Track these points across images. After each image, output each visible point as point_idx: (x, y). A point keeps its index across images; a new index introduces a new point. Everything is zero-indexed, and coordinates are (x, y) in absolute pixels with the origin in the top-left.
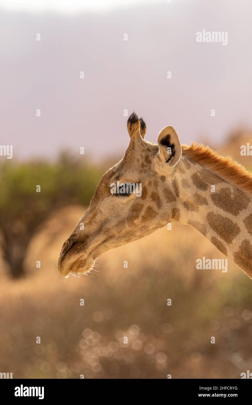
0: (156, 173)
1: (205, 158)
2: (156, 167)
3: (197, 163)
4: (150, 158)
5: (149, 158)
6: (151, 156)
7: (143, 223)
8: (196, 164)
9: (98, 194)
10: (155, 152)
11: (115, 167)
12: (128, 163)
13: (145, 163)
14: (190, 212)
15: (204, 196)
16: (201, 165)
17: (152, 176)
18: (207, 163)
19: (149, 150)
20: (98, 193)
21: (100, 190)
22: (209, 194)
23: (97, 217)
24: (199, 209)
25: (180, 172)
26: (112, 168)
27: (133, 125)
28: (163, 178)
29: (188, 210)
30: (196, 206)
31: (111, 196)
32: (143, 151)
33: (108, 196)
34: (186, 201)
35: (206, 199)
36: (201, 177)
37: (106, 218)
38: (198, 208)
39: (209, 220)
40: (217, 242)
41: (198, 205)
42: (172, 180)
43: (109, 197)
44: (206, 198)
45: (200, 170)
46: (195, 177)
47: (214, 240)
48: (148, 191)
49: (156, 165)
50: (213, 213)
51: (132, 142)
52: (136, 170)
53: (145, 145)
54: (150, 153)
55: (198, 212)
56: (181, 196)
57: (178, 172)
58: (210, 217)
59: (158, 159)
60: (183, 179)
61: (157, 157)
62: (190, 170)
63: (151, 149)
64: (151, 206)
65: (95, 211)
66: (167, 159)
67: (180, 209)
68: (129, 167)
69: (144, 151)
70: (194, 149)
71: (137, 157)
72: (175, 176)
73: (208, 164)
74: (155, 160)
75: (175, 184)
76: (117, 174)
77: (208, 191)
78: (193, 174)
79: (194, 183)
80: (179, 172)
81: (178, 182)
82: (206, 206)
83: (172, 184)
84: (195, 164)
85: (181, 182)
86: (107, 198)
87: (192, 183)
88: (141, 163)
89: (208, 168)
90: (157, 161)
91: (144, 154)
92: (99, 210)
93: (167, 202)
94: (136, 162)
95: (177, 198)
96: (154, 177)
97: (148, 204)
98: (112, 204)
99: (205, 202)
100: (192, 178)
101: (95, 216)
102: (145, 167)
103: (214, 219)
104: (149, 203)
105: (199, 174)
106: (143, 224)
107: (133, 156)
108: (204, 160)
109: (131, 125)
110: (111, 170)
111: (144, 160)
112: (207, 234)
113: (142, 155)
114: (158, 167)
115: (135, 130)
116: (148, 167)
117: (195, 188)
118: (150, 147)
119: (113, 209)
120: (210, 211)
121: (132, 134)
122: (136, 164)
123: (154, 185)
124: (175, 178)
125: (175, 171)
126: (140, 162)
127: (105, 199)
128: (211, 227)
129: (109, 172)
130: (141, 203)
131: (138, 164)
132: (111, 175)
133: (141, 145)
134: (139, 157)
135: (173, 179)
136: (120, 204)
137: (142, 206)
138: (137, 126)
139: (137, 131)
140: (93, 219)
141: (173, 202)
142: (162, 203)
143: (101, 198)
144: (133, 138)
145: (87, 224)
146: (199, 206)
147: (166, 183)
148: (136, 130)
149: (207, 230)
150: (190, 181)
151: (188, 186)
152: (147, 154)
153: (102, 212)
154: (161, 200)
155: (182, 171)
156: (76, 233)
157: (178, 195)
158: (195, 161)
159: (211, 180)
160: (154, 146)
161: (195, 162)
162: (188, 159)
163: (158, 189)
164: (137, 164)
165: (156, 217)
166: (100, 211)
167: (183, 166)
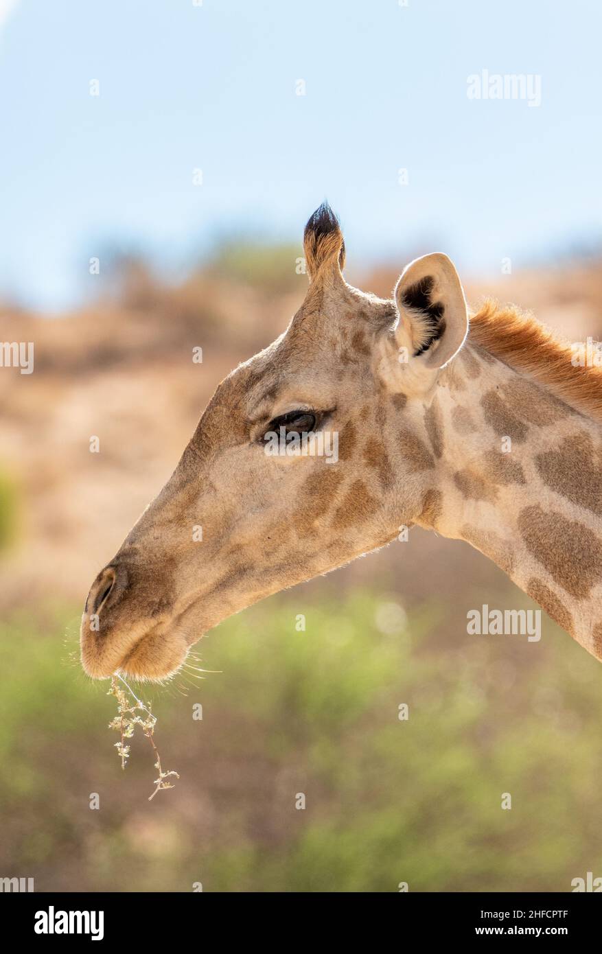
0: (382, 385)
1: (522, 347)
2: (384, 368)
3: (498, 359)
4: (366, 339)
5: (364, 340)
6: (371, 334)
7: (336, 528)
8: (493, 361)
9: (206, 436)
10: (381, 323)
11: (259, 359)
12: (301, 351)
13: (352, 353)
14: (472, 501)
15: (515, 459)
16: (508, 365)
17: (372, 393)
18: (526, 362)
19: (363, 315)
20: (206, 434)
21: (213, 425)
22: (531, 452)
23: (200, 503)
24: (499, 494)
25: (450, 385)
26: (248, 363)
27: (321, 239)
28: (400, 401)
29: (466, 497)
30: (492, 485)
31: (248, 444)
32: (349, 316)
33: (239, 444)
34: (464, 471)
35: (521, 468)
36: (507, 405)
37: (227, 509)
38: (495, 491)
39: (524, 530)
40: (546, 593)
41: (497, 483)
42: (424, 406)
43: (241, 446)
44: (522, 464)
45: (505, 382)
46: (491, 404)
47: (536, 588)
48: (358, 436)
49: (384, 361)
50: (538, 507)
51: (317, 288)
52: (327, 371)
53: (352, 301)
54: (367, 327)
55: (495, 503)
56: (447, 454)
57: (444, 386)
58: (530, 521)
59: (390, 347)
60: (456, 405)
61: (389, 339)
62: (478, 381)
63: (369, 314)
64: (364, 481)
65: (195, 484)
66: (419, 346)
67: (444, 492)
68: (305, 361)
69: (350, 318)
70: (492, 319)
71: (331, 334)
72: (436, 398)
73: (529, 363)
74: (381, 347)
75: (432, 419)
76: (269, 381)
77: (527, 444)
78: (485, 393)
79: (488, 420)
80: (447, 384)
81: (442, 415)
82: (519, 487)
83: (425, 419)
84: (491, 362)
85: (451, 415)
86: (235, 449)
87: (483, 418)
88: (340, 353)
89: (531, 374)
90: (387, 350)
91: (350, 326)
92: (208, 483)
93: (409, 472)
94: (326, 348)
95: (436, 461)
96: (377, 395)
97: (356, 473)
98: (247, 467)
99: (516, 475)
100: (483, 403)
101: (193, 499)
102: (351, 362)
103: (541, 525)
104: (358, 470)
105: (501, 395)
106: (336, 535)
107: (318, 329)
108: (518, 351)
109: (316, 238)
110: (248, 367)
111: (349, 343)
112: (515, 569)
113: (344, 328)
114: (388, 369)
115: (328, 254)
116: (361, 364)
117: (490, 433)
118: (365, 306)
119: (249, 484)
120: (530, 501)
121: (318, 267)
122: (327, 355)
123: (376, 421)
124: (433, 403)
125: (437, 382)
126: (338, 348)
127: (227, 452)
128: (530, 550)
129: (241, 372)
130: (336, 470)
131: (334, 355)
132: (248, 382)
133: (342, 300)
134: (337, 334)
135: (429, 405)
136: (272, 467)
137: (338, 478)
138: (333, 244)
139: (333, 257)
140: (187, 508)
141: (427, 472)
142: (394, 475)
143: (214, 448)
144: (318, 277)
145: (170, 522)
146: (498, 486)
147: (406, 414)
148: (330, 255)
149: (518, 557)
150: (478, 414)
151: (470, 427)
152: (359, 326)
153: (216, 490)
154: (392, 463)
155: (456, 384)
156: (137, 546)
157: (439, 453)
158: (492, 354)
159: (536, 412)
160: (377, 305)
161: (493, 358)
162: (473, 347)
163: (386, 433)
164: (330, 355)
165: (376, 515)
166: (212, 486)
167: (461, 369)
